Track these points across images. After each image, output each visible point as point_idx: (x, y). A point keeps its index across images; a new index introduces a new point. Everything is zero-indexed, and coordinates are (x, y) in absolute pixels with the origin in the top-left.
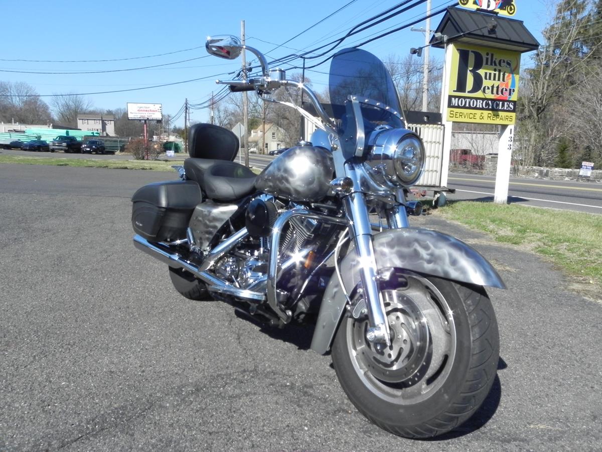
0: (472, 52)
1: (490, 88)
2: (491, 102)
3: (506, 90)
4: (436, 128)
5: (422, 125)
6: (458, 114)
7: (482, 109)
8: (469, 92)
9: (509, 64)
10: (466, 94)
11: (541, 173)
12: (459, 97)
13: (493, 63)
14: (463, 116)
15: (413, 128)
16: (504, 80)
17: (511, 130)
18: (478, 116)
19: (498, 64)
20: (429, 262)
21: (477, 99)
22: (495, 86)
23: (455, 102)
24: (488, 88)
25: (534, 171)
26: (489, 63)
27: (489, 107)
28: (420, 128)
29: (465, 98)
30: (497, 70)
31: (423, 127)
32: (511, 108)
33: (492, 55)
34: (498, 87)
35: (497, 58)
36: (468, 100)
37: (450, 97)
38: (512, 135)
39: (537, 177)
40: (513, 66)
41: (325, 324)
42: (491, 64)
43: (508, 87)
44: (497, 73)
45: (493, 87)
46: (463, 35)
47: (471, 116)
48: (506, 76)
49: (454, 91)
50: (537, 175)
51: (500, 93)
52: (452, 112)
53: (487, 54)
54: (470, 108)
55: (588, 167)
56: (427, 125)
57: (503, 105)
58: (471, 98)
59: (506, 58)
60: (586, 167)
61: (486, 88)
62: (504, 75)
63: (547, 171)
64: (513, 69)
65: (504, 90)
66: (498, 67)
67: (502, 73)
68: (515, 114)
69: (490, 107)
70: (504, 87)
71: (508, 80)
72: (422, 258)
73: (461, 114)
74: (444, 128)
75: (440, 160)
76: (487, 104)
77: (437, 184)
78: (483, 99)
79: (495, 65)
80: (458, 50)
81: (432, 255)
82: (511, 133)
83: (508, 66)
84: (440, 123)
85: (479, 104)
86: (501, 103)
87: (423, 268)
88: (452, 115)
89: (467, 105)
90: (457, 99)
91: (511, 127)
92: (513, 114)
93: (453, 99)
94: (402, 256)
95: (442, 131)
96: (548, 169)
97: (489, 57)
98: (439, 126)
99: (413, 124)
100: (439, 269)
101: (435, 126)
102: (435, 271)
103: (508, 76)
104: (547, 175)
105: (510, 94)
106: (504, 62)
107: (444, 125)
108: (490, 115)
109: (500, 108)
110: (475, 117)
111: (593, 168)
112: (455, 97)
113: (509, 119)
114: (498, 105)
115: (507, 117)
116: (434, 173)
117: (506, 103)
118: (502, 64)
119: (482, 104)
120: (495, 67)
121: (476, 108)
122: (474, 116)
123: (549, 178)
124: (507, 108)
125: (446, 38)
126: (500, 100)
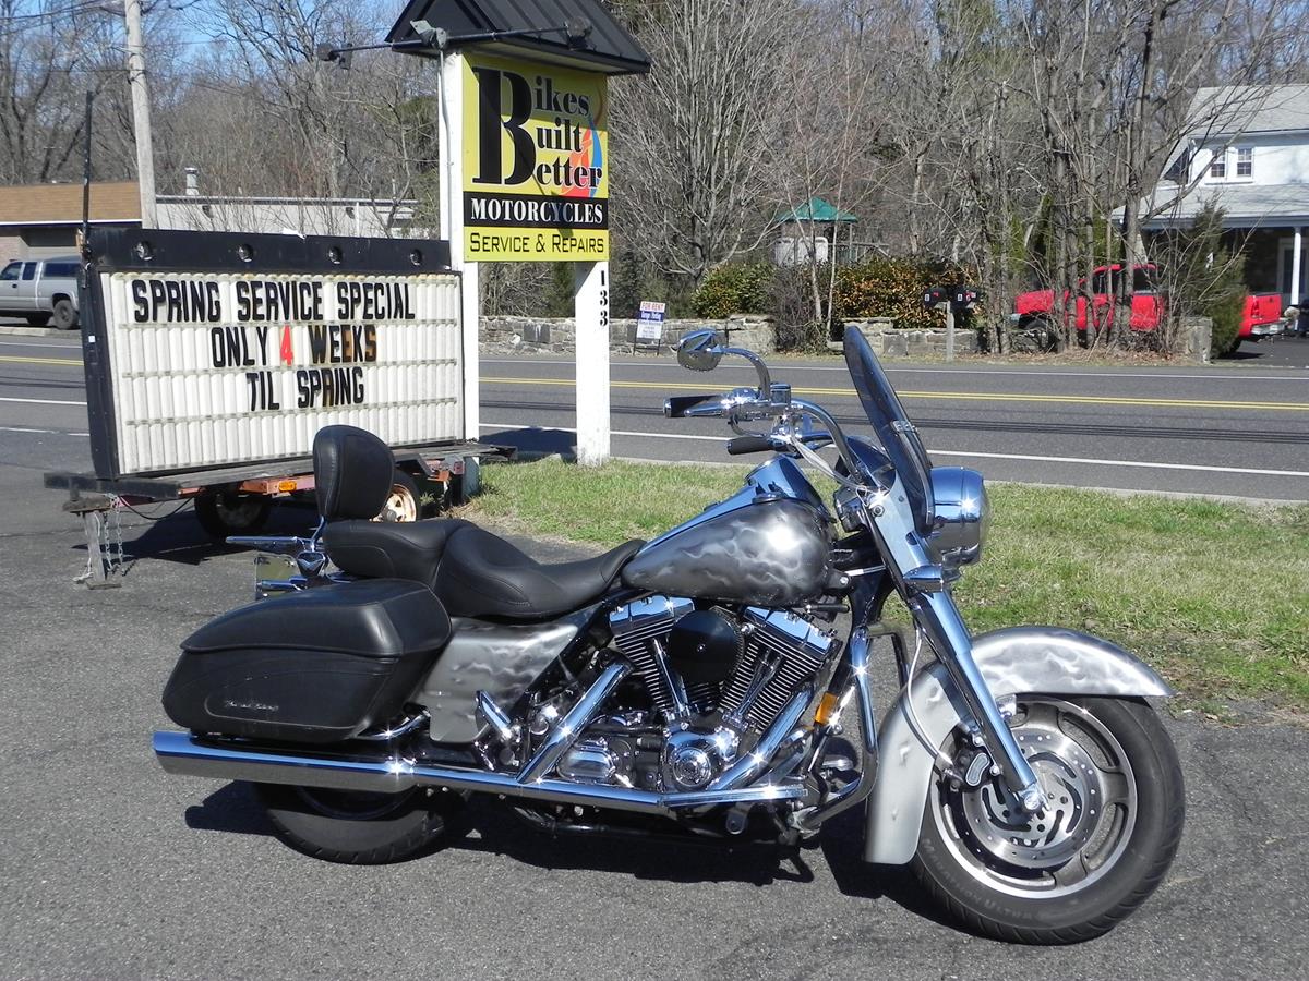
0: (506, 74)
1: (552, 168)
2: (558, 205)
3: (585, 173)
4: (443, 282)
5: (410, 277)
6: (489, 241)
7: (540, 224)
8: (508, 182)
9: (584, 105)
10: (502, 188)
11: (528, 333)
12: (488, 196)
13: (552, 104)
14: (500, 246)
15: (388, 285)
16: (577, 149)
17: (603, 273)
18: (531, 245)
19: (562, 107)
20: (1079, 677)
21: (526, 198)
22: (562, 163)
23: (479, 207)
24: (548, 171)
25: (508, 329)
26: (544, 105)
27: (553, 218)
28: (406, 286)
29: (501, 197)
30: (563, 121)
31: (413, 282)
32: (598, 219)
33: (549, 83)
34: (567, 166)
35: (561, 89)
36: (507, 202)
37: (468, 197)
38: (606, 288)
39: (519, 347)
40: (593, 110)
41: (894, 813)
42: (549, 108)
43: (587, 166)
44: (562, 128)
45: (557, 165)
46: (495, 36)
47: (518, 244)
48: (581, 137)
49: (475, 180)
50: (517, 340)
51: (572, 180)
52: (475, 238)
53: (539, 81)
54: (513, 223)
55: (654, 316)
56: (422, 276)
57: (582, 213)
58: (514, 197)
59: (580, 90)
60: (648, 316)
61: (544, 169)
62: (577, 133)
63: (545, 328)
64: (593, 117)
65: (581, 172)
66: (563, 115)
67: (572, 129)
68: (606, 232)
69: (557, 219)
70: (579, 165)
71: (586, 145)
72: (1066, 673)
73: (495, 241)
74: (461, 280)
75: (458, 368)
76: (549, 211)
77: (459, 436)
78: (539, 199)
79: (558, 109)
80: (474, 70)
81: (1081, 665)
82: (603, 284)
83: (584, 112)
84: (448, 268)
85: (533, 211)
86: (577, 205)
87: (1071, 686)
88: (476, 245)
89: (507, 217)
90: (483, 201)
91: (603, 266)
92: (604, 234)
93: (475, 201)
94: (1027, 676)
95: (457, 289)
96: (544, 321)
97: (543, 87)
98: (449, 277)
99: (387, 275)
100: (1098, 683)
101: (440, 277)
102: (1093, 687)
103: (586, 137)
104: (544, 338)
105: (593, 184)
106: (574, 100)
107: (459, 274)
108: (556, 240)
109: (577, 220)
110: (526, 248)
111: (663, 316)
112: (479, 196)
113: (595, 248)
114: (571, 212)
115: (592, 243)
116: (450, 404)
117: (587, 206)
118: (573, 106)
119: (538, 211)
120: (558, 114)
121: (527, 224)
122: (525, 244)
123: (551, 346)
124: (590, 219)
125: (442, 38)
126: (573, 200)
